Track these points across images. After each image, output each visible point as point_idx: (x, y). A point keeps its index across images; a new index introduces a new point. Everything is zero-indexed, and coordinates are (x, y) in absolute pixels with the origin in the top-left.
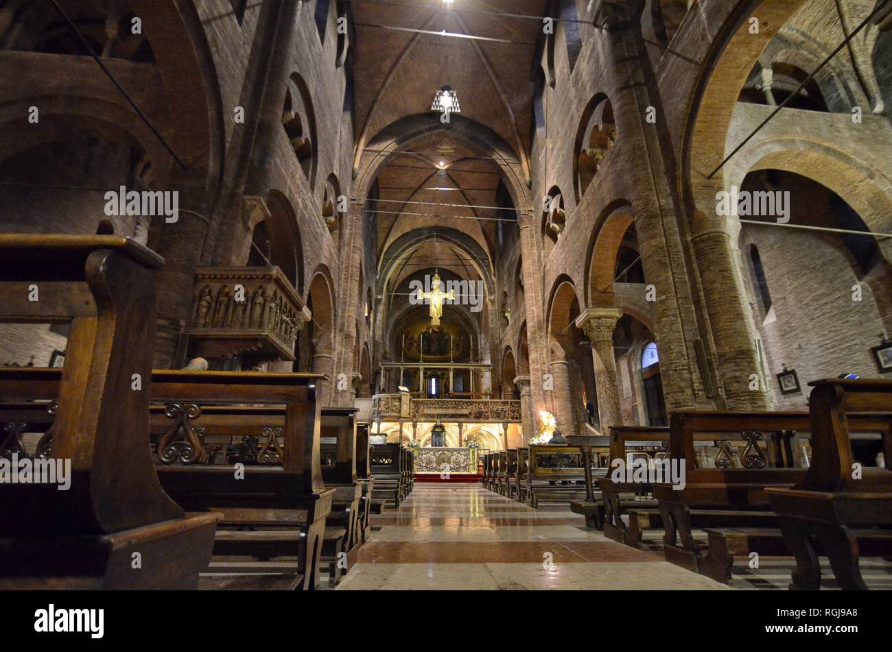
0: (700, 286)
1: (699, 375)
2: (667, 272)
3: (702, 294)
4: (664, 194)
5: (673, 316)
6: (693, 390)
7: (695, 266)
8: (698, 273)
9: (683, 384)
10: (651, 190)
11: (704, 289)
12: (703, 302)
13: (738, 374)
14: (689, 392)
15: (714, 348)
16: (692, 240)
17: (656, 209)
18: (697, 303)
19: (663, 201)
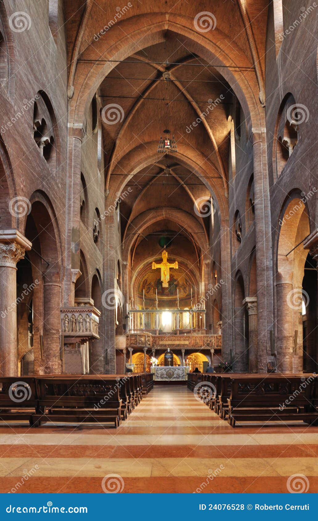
0: (276, 307)
1: (270, 345)
2: (265, 299)
3: (276, 310)
4: (269, 259)
5: (264, 319)
6: (267, 351)
7: (275, 297)
8: (276, 301)
9: (263, 348)
10: (264, 256)
11: (277, 309)
12: (276, 314)
13: (282, 345)
14: (265, 351)
15: (276, 334)
16: (276, 285)
17: (265, 266)
18: (274, 314)
19: (268, 263)
